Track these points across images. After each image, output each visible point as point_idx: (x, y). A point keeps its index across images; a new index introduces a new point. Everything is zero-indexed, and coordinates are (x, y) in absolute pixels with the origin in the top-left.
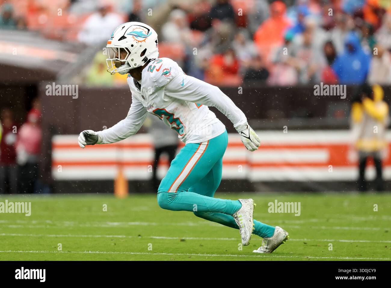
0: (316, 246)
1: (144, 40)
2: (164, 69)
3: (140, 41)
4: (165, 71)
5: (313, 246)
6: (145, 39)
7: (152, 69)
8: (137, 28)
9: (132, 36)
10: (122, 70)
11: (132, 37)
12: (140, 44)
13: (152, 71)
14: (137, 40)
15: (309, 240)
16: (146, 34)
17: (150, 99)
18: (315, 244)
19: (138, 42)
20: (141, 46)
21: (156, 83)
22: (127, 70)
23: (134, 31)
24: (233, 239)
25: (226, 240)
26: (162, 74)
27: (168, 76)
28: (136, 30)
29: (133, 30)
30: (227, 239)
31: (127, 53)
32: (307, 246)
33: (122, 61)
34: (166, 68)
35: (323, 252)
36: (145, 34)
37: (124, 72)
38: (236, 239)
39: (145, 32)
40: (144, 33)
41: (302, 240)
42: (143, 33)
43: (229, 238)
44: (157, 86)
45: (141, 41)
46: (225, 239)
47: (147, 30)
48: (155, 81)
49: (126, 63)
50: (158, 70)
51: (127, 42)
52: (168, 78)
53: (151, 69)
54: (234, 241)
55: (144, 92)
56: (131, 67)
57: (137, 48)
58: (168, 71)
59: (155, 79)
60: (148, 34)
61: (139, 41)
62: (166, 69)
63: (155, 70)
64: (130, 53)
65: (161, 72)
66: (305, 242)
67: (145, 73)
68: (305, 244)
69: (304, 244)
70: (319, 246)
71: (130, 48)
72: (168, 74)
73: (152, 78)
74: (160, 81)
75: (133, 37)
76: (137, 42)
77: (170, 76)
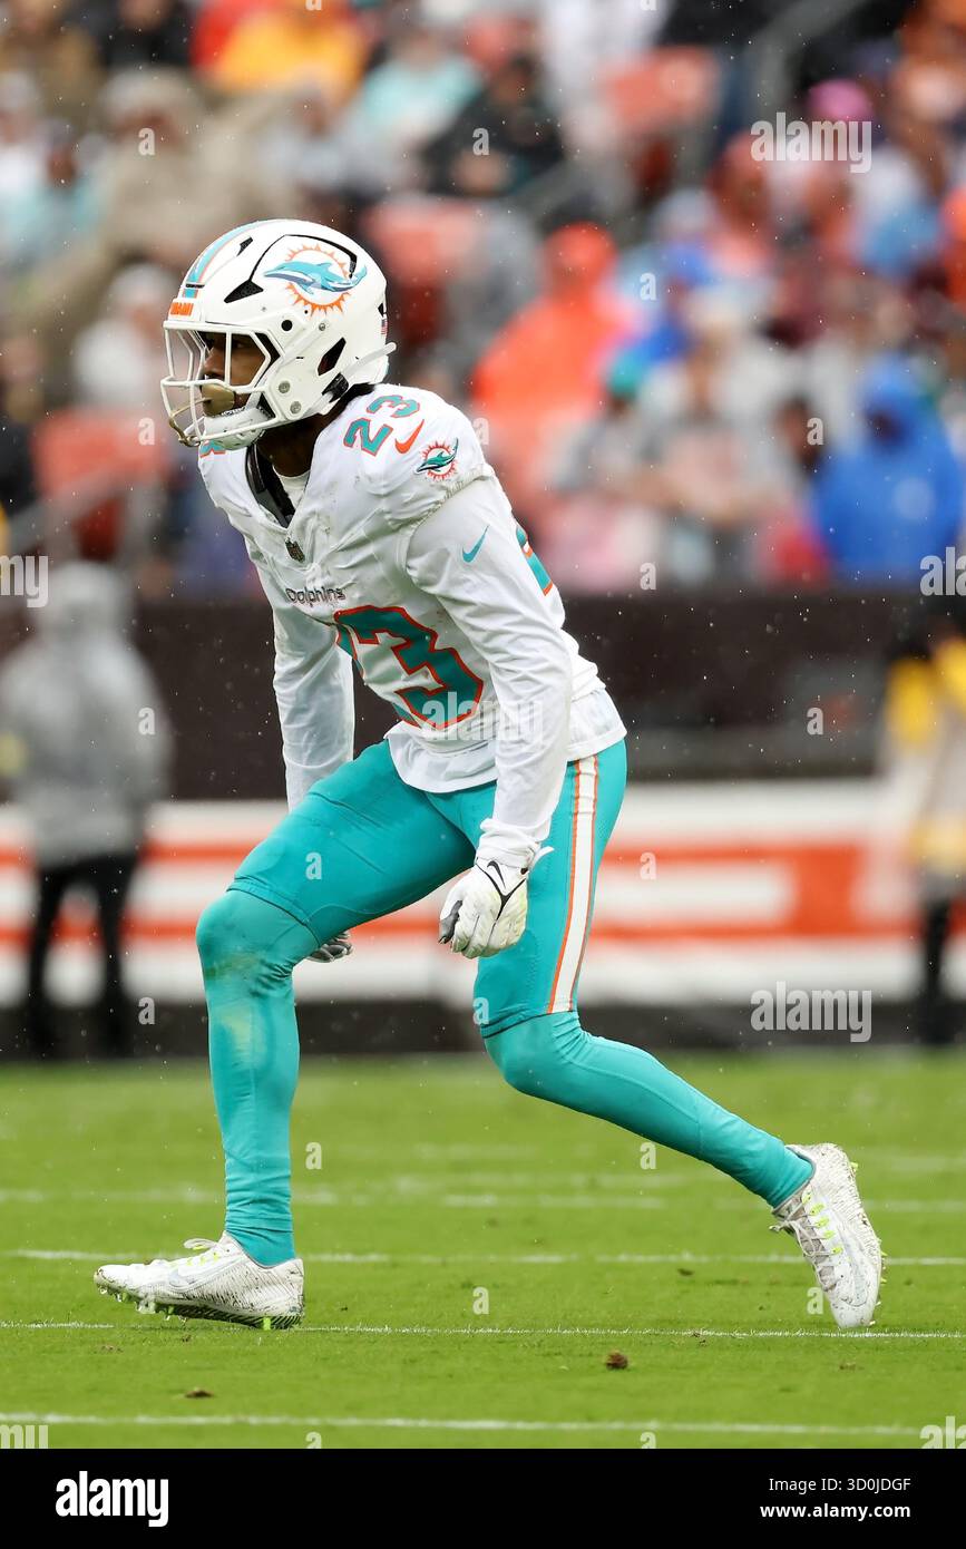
0: (734, 1282)
1: (338, 303)
2: (433, 444)
3: (320, 307)
4: (434, 454)
5: (719, 1282)
6: (342, 298)
7: (372, 437)
8: (305, 249)
9: (286, 283)
10: (234, 432)
11: (289, 288)
12: (319, 317)
13: (372, 447)
14: (306, 302)
15: (704, 1259)
16: (345, 273)
17: (338, 563)
18: (730, 1276)
19: (313, 311)
20: (322, 328)
21: (384, 500)
22: (253, 431)
23: (294, 260)
24: (373, 1257)
25: (343, 1265)
26: (419, 465)
27: (443, 476)
28: (301, 258)
29: (292, 257)
30: (348, 1257)
31: (263, 357)
32: (693, 1282)
33: (241, 390)
34: (440, 443)
35: (761, 1308)
36: (342, 275)
37: (242, 438)
38: (385, 1258)
39: (342, 265)
40: (335, 270)
41: (673, 1258)
42: (331, 269)
43: (356, 1252)
44: (388, 517)
45: (324, 308)
46: (338, 1258)
47: (347, 259)
48: (383, 491)
49: (254, 398)
50: (403, 448)
51: (264, 309)
52: (443, 488)
53: (365, 437)
54: (376, 1266)
55: (314, 532)
56: (273, 416)
57: (304, 335)
58: (445, 454)
59: (385, 486)
60: (351, 276)
61: (314, 306)
62: (437, 446)
63: (388, 446)
64: (275, 355)
65: (416, 455)
66: (687, 1268)
67: (329, 447)
68: (687, 1278)
69: (678, 1275)
70: (746, 1283)
71: (278, 337)
72: (444, 470)
73: (370, 479)
74: (408, 495)
75: (291, 287)
76: (309, 308)
77: (452, 477)
